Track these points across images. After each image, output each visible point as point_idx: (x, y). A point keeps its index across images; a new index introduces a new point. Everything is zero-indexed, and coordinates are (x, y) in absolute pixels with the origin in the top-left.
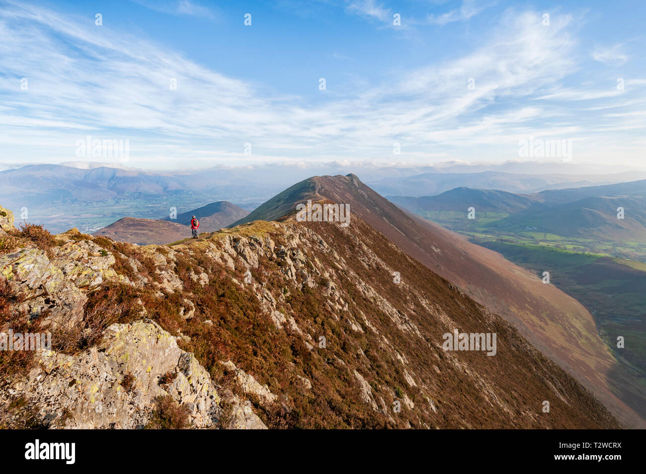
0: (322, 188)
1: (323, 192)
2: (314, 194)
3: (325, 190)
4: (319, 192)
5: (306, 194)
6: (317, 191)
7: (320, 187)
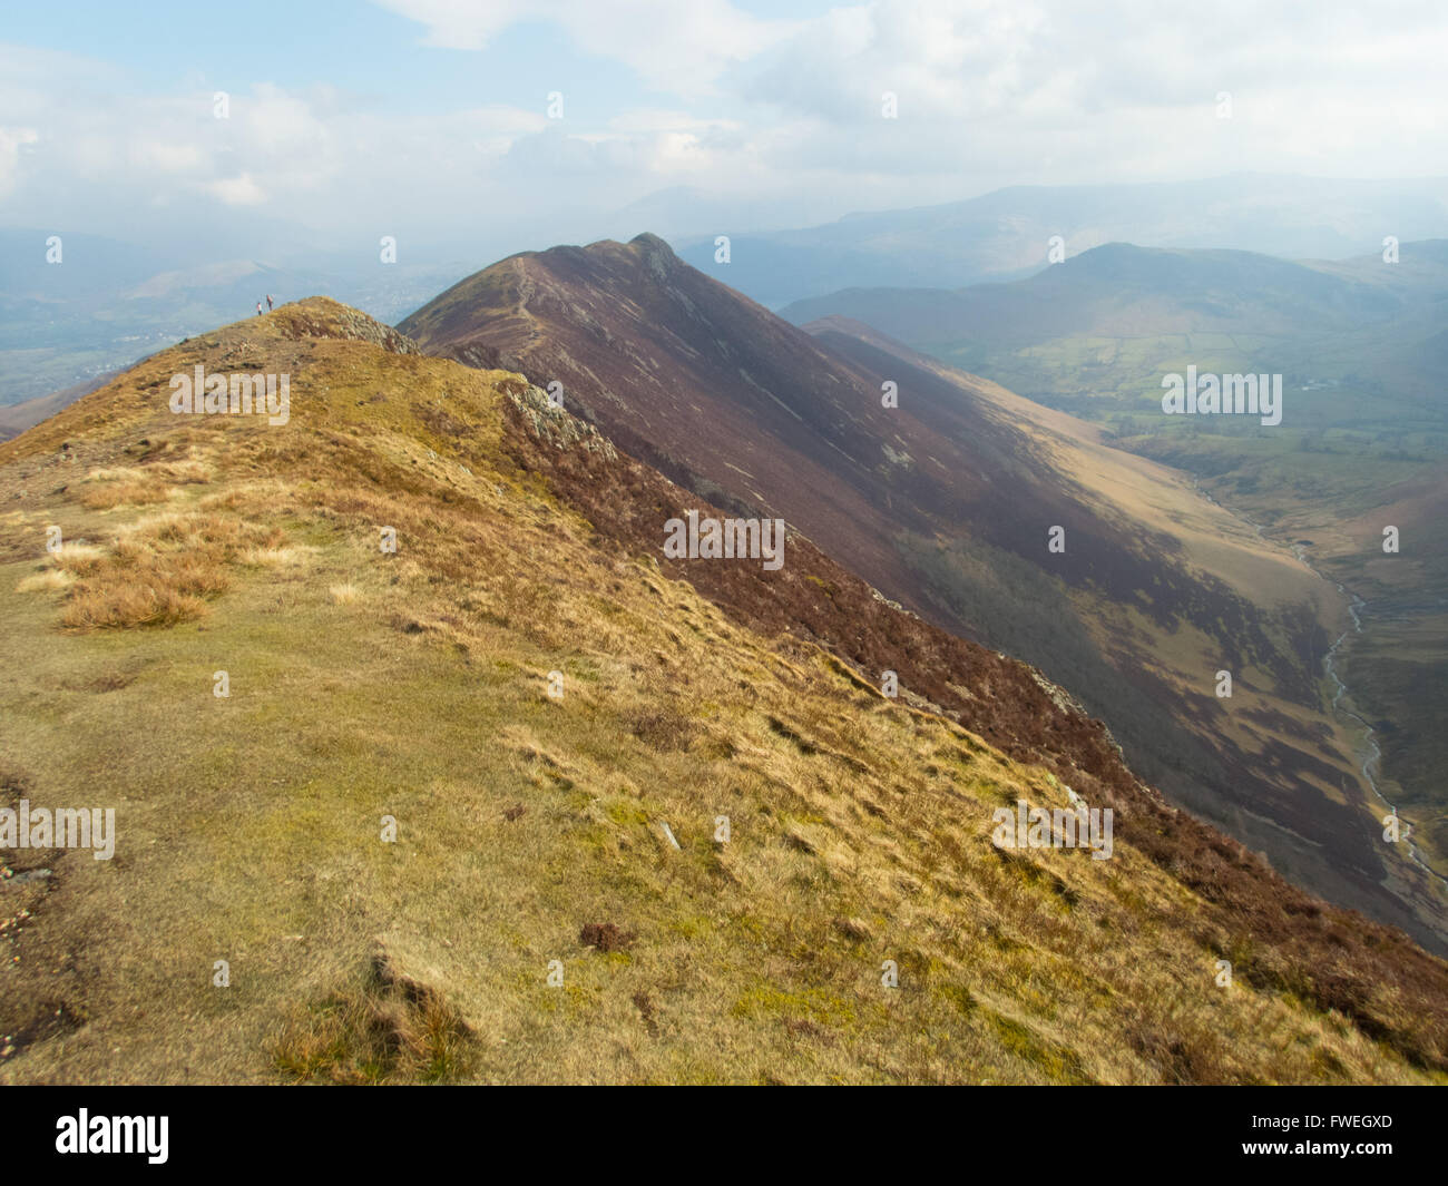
0: (538, 292)
1: (539, 303)
2: (515, 311)
3: (548, 299)
4: (526, 307)
5: (495, 312)
6: (522, 303)
7: (531, 289)
